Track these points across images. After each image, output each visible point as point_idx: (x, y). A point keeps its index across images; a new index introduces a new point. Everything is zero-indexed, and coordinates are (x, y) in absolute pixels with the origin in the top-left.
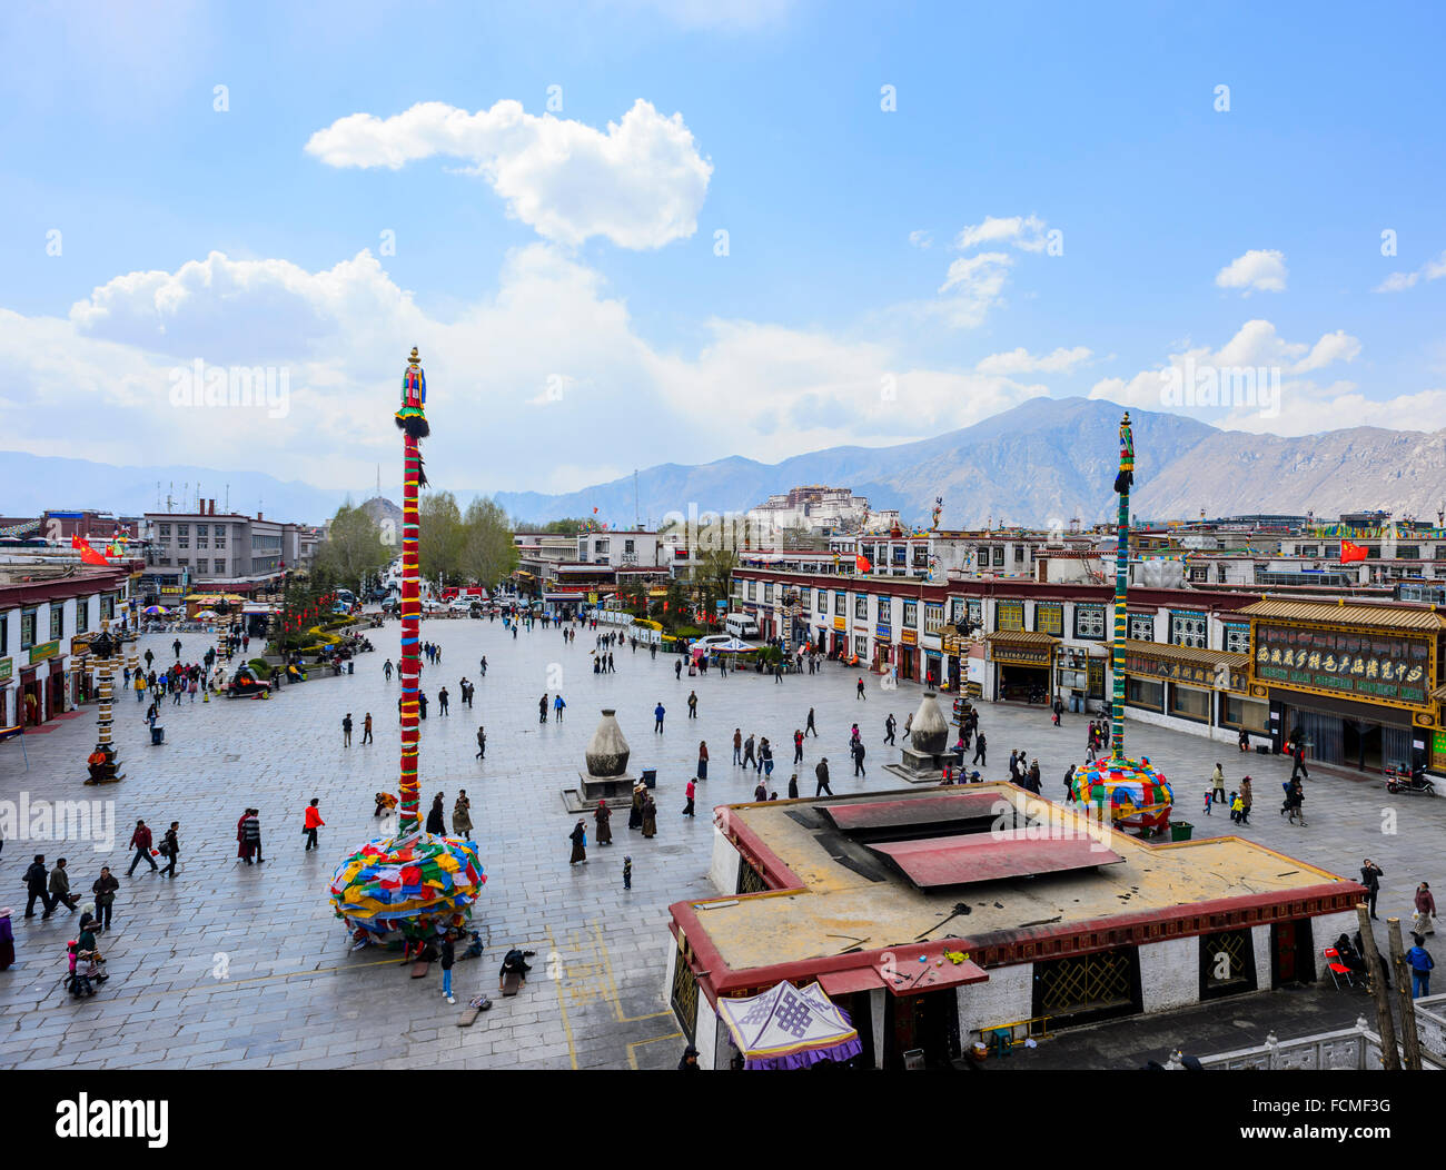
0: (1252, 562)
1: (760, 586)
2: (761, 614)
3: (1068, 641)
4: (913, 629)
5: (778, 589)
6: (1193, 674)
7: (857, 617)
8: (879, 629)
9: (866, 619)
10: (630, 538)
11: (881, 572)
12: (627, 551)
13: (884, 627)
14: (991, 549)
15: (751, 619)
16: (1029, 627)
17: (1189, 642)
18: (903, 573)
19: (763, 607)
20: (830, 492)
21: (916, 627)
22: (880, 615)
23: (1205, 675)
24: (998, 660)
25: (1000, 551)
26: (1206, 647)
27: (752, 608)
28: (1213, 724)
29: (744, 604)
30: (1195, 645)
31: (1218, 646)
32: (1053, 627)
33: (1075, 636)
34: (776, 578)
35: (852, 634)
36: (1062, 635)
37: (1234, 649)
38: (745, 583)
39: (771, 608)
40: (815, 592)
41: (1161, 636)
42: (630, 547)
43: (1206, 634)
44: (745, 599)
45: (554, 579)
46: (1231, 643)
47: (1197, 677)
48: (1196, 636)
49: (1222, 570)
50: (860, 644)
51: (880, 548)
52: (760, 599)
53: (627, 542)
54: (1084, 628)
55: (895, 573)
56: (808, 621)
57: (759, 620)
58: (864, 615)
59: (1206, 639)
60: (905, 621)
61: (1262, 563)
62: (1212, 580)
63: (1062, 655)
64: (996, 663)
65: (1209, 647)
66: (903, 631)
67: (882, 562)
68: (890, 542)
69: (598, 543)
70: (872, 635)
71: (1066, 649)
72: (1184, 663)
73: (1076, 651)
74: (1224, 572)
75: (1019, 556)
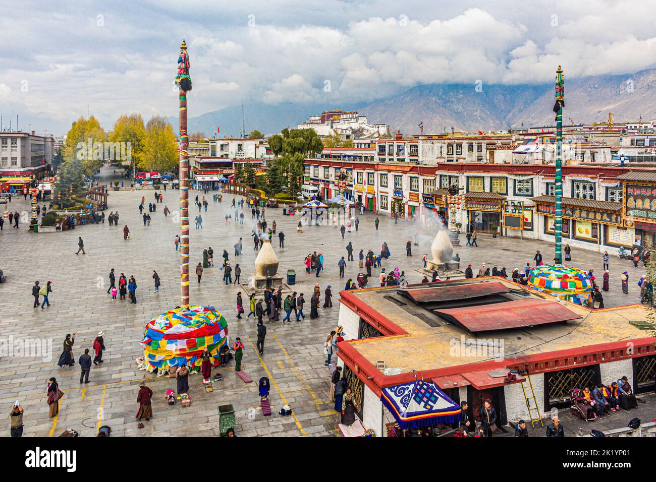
0: (610, 149)
1: (321, 169)
2: (322, 185)
3: (510, 197)
4: (416, 192)
5: (332, 171)
6: (588, 215)
7: (381, 186)
8: (395, 192)
9: (387, 187)
10: (240, 142)
11: (390, 160)
12: (239, 150)
13: (398, 191)
14: (455, 145)
15: (315, 188)
16: (487, 190)
17: (585, 196)
18: (403, 160)
19: (323, 181)
20: (345, 113)
21: (418, 191)
22: (396, 184)
23: (595, 215)
24: (469, 209)
25: (460, 146)
26: (595, 199)
27: (316, 181)
28: (600, 243)
29: (311, 179)
30: (588, 198)
31: (603, 198)
32: (502, 189)
33: (515, 194)
34: (330, 165)
35: (378, 196)
36: (507, 194)
37: (612, 200)
38: (312, 168)
39: (328, 182)
40: (355, 172)
41: (567, 194)
42: (240, 147)
43: (595, 192)
44: (312, 176)
45: (198, 166)
46: (610, 197)
47: (590, 217)
48: (588, 192)
49: (593, 155)
50: (383, 201)
51: (389, 146)
52: (321, 176)
53: (239, 145)
54: (520, 190)
55: (398, 160)
56: (350, 188)
57: (320, 189)
58: (386, 185)
59: (595, 194)
60: (411, 188)
61: (615, 150)
62: (588, 159)
63: (508, 205)
64: (468, 211)
65: (597, 199)
66: (410, 193)
67: (391, 154)
68: (395, 142)
69: (222, 146)
70: (391, 195)
71: (510, 202)
72: (582, 208)
73: (516, 203)
74: (594, 156)
75: (471, 148)
